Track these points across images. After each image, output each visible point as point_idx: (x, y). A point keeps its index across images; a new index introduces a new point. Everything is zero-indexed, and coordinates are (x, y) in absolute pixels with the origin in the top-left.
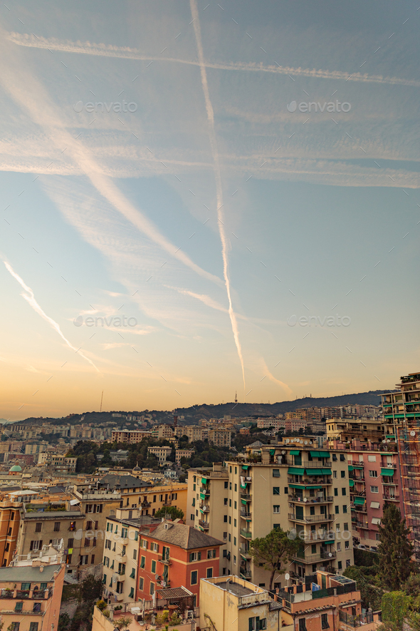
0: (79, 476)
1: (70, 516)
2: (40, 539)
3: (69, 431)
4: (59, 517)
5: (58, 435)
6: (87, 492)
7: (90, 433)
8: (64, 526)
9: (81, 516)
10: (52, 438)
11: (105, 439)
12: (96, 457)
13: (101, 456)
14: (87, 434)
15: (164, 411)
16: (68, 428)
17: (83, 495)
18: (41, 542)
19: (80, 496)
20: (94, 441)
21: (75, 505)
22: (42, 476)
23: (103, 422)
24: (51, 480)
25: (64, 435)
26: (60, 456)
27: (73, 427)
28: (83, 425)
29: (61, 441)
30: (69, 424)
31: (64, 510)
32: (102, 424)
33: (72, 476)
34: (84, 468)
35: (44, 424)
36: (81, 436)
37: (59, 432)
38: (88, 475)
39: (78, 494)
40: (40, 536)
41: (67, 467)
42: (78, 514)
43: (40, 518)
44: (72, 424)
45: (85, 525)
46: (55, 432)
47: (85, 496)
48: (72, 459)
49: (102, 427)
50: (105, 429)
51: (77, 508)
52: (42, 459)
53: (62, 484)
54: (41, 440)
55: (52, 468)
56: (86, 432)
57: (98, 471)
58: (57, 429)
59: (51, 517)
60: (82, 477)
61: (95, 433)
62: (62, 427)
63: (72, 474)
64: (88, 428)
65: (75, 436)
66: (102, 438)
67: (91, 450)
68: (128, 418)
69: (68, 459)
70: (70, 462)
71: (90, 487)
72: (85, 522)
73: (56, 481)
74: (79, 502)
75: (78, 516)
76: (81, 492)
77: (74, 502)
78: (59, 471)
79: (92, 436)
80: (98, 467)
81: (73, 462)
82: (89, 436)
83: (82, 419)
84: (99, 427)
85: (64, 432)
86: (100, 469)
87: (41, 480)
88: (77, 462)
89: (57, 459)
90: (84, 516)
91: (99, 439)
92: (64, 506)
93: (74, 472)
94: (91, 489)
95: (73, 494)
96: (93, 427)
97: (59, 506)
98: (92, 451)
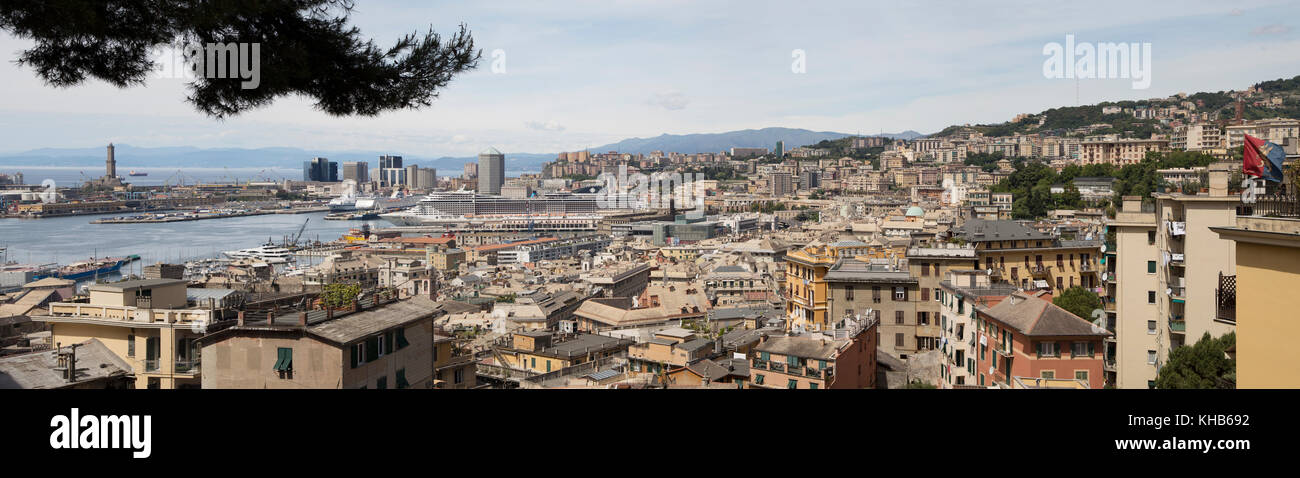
3: (1017, 147)
5: (998, 156)
7: (1057, 148)
9: (910, 280)
10: (988, 162)
12: (1048, 192)
13: (1057, 190)
14: (1051, 151)
15: (1227, 91)
16: (1015, 141)
23: (1083, 126)
25: (1007, 154)
26: (981, 191)
27: (1023, 140)
28: (1042, 135)
29: (1005, 165)
30: (1016, 134)
32: (1080, 130)
35: (971, 137)
36: (1040, 153)
37: (998, 149)
41: (996, 209)
42: (907, 276)
43: (849, 279)
44: (1022, 134)
45: (919, 294)
46: (991, 151)
48: (1005, 196)
49: (1081, 136)
50: (1087, 139)
54: (968, 164)
56: (1050, 147)
58: (994, 144)
61: (1066, 148)
62: (1003, 140)
64: (1053, 140)
65: (1029, 155)
68: (1139, 114)
69: (998, 196)
70: (1002, 200)
82: (1056, 154)
83: (1041, 122)
84: (1077, 136)
85: (1007, 150)
88: (1015, 201)
89: (978, 196)
90: (915, 279)
96: (1064, 136)
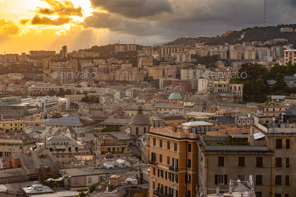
0: (249, 105)
1: (255, 152)
2: (224, 174)
3: (228, 52)
4: (243, 151)
5: (216, 58)
6: (271, 125)
7: (254, 54)
8: (250, 161)
9: (268, 152)
10: (210, 62)
11: (274, 60)
12: (266, 83)
13: (272, 82)
14: (250, 55)
16: (226, 48)
17: (268, 128)
18: (226, 176)
19: (265, 129)
20: (261, 63)
21: (259, 139)
22: (205, 104)
23: (269, 39)
24: (216, 109)
25: (222, 57)
26: (222, 82)
27: (232, 47)
28: (244, 44)
29: (221, 65)
30: (227, 44)
31: (248, 144)
32: (268, 42)
33: (240, 105)
34: (253, 96)
35: (197, 45)
36: (243, 57)
37: (216, 53)
38: (259, 104)
39: (260, 126)
40: (224, 171)
41: (232, 95)
42: (265, 149)
43: (222, 151)
44: (230, 43)
45: (274, 162)
46: (211, 54)
47: (271, 130)
48: (237, 86)
49: (269, 46)
50: (272, 48)
51: (262, 143)
52: (202, 85)
53: (230, 114)
54: (196, 63)
55: (215, 95)
56: (250, 53)
57: (271, 99)
58: (213, 50)
59: (233, 151)
60: (252, 107)
61: (260, 53)
62: (218, 48)
63: (240, 103)
64: (250, 48)
65: (236, 58)
66: (270, 59)
67: (258, 74)
69: (233, 86)
70: (235, 88)
71: (274, 119)
72: (274, 158)
73: (222, 111)
74: (263, 136)
75: (265, 152)
76: (265, 125)
77: (258, 136)
78: (224, 99)
79: (257, 57)
80: (271, 94)
81: (239, 88)
82: (253, 57)
83: (242, 37)
84: (266, 46)
85: (222, 54)
86: (273, 97)
87: (205, 109)
88: (244, 89)
89: (220, 86)
90: (272, 152)
91: (267, 60)
92: (247, 139)
93: (241, 100)
94: (276, 122)
95: (255, 126)
96: (257, 46)
97: (239, 139)
98: (261, 76)
